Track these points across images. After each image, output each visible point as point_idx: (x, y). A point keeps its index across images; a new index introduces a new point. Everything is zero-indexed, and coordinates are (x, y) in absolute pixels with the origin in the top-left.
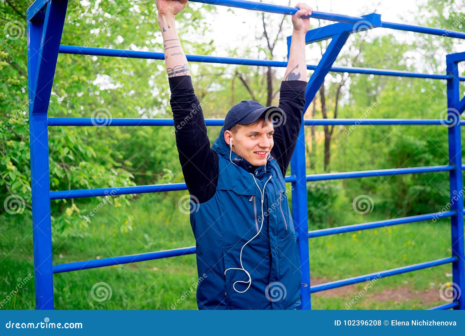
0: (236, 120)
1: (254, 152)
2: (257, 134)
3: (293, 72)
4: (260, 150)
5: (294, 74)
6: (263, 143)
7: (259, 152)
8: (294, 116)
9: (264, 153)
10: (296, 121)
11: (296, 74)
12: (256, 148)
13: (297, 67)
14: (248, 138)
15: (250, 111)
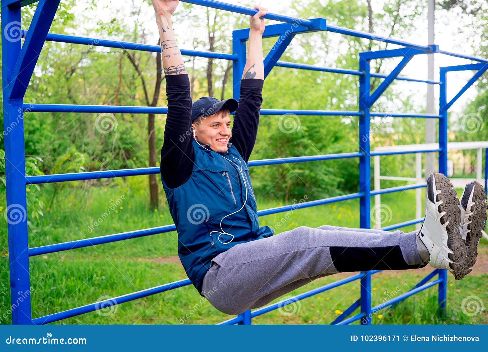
0: (198, 113)
1: (216, 140)
2: (219, 124)
3: (250, 71)
4: (221, 137)
5: (250, 72)
6: (224, 131)
7: (220, 139)
8: (251, 112)
9: (225, 140)
10: (253, 117)
11: (252, 73)
12: (217, 136)
13: (253, 66)
14: (211, 128)
15: (211, 104)
